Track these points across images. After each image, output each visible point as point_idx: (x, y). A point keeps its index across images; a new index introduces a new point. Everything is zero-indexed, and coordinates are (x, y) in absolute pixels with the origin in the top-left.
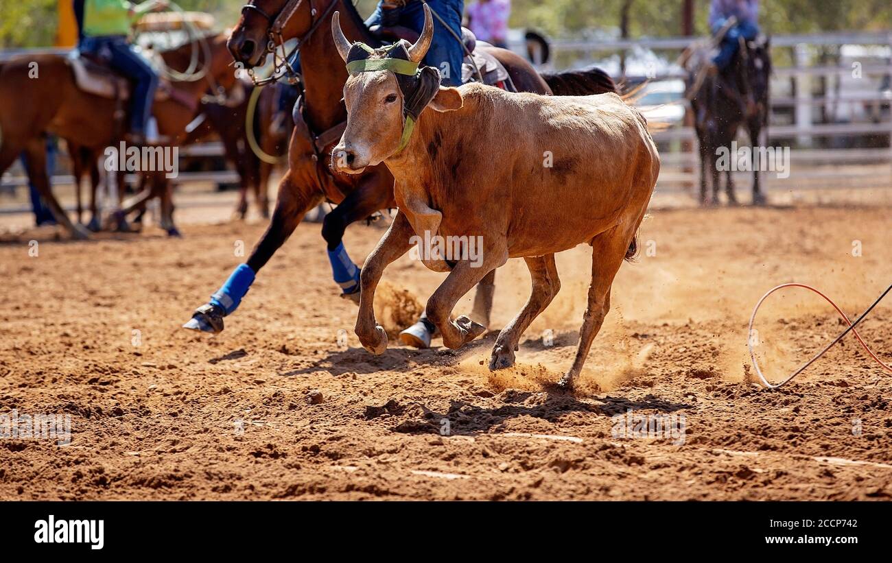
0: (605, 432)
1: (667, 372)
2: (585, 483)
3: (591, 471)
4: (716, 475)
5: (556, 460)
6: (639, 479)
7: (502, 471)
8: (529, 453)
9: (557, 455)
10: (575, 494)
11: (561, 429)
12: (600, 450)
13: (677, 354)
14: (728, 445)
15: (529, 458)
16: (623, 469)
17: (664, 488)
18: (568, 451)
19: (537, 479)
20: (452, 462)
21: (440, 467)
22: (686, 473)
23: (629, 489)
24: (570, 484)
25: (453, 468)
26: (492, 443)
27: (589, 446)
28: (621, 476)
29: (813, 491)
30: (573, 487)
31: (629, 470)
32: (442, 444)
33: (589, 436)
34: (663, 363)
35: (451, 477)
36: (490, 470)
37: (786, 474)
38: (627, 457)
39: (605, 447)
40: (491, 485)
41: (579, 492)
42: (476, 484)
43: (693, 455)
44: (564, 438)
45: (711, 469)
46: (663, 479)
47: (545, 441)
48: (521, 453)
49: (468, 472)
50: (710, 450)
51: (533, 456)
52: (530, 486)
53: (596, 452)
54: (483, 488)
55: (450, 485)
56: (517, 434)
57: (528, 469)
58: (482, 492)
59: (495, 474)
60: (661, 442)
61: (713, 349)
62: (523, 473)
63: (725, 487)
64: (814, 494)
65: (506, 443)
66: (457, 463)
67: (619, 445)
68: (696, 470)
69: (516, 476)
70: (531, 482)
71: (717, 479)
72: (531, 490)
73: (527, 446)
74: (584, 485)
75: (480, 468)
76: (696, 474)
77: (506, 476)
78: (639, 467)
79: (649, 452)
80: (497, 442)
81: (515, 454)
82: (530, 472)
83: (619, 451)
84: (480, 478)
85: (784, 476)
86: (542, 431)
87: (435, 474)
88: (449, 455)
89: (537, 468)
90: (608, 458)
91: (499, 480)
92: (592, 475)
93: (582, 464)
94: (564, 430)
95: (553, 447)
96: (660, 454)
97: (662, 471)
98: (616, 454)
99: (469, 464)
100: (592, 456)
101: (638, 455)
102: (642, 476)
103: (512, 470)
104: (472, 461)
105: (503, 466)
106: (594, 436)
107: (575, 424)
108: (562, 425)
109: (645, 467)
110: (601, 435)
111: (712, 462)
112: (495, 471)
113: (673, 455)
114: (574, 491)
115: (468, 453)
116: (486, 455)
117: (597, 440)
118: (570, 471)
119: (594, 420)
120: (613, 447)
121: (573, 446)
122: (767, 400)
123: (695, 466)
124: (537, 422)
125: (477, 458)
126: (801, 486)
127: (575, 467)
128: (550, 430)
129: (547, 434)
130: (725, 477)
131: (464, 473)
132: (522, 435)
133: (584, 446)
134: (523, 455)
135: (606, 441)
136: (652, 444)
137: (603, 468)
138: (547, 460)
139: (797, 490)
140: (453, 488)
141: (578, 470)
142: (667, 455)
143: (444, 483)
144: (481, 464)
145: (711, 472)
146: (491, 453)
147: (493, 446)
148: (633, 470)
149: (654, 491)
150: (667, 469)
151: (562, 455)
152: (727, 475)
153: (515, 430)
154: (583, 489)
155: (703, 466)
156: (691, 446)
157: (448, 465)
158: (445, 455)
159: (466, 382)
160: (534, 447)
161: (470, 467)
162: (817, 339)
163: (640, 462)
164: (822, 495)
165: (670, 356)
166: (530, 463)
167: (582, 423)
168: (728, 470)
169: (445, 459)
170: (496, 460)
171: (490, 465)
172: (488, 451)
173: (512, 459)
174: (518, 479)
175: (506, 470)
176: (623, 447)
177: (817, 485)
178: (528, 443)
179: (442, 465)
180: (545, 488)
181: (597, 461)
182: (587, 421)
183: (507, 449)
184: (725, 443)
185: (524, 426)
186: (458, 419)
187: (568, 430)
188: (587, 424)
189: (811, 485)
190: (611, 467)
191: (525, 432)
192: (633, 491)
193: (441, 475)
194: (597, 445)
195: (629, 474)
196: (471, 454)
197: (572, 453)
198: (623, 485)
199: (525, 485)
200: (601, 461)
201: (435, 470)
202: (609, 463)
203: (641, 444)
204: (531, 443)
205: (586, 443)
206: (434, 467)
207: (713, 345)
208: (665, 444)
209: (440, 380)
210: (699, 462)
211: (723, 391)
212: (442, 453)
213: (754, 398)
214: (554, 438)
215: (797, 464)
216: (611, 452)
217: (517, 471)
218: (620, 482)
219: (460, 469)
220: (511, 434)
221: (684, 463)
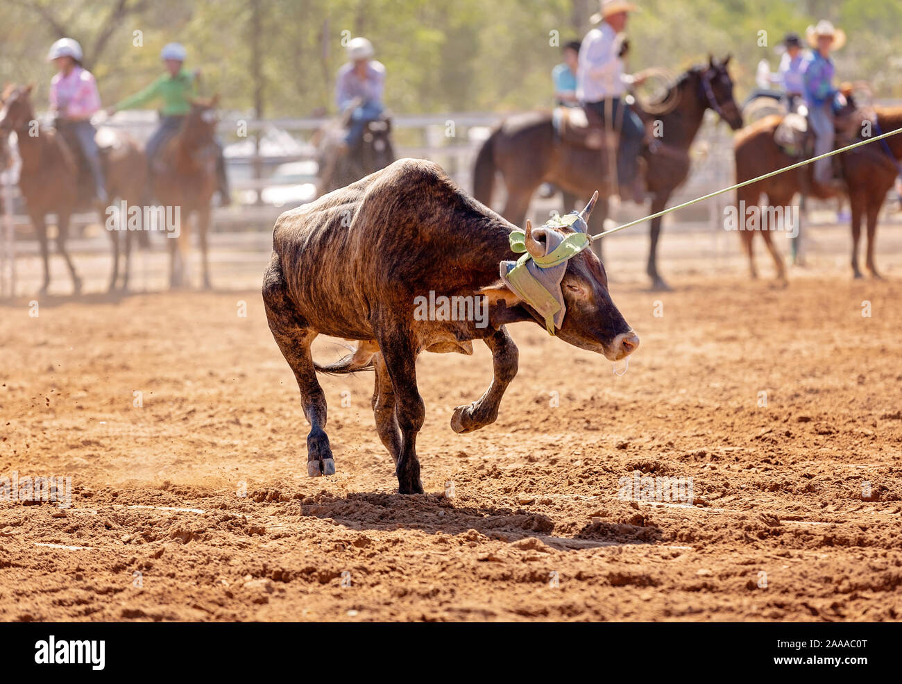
0: (228, 503)
1: (291, 445)
2: (206, 553)
3: (213, 541)
4: (334, 544)
5: (178, 531)
6: (259, 548)
7: (125, 543)
8: (151, 524)
9: (179, 527)
10: (195, 564)
11: (184, 502)
12: (222, 521)
13: (301, 428)
14: (347, 515)
15: (151, 530)
16: (244, 539)
17: (284, 556)
18: (190, 522)
19: (158, 550)
20: (75, 534)
21: (63, 539)
22: (305, 543)
23: (249, 559)
24: (191, 554)
25: (76, 540)
26: (115, 515)
27: (211, 518)
28: (241, 546)
29: (428, 557)
30: (193, 557)
31: (250, 540)
32: (65, 517)
33: (212, 508)
34: (288, 436)
35: (73, 548)
36: (113, 542)
37: (402, 542)
38: (248, 527)
39: (226, 518)
40: (112, 556)
41: (200, 562)
42: (98, 555)
44: (188, 510)
45: (330, 538)
46: (283, 548)
47: (168, 513)
48: (143, 525)
49: (90, 544)
51: (155, 528)
52: (151, 557)
53: (218, 523)
54: (105, 559)
55: (72, 556)
56: (141, 506)
57: (151, 540)
58: (103, 563)
59: (118, 545)
60: (283, 512)
61: (337, 422)
62: (145, 544)
63: (343, 555)
64: (429, 561)
65: (129, 515)
66: (80, 536)
67: (239, 515)
68: (314, 539)
69: (139, 547)
70: (153, 553)
71: (336, 547)
72: (152, 561)
73: (150, 518)
74: (205, 555)
75: (103, 539)
76: (315, 543)
77: (129, 547)
78: (260, 537)
79: (270, 523)
80: (119, 514)
81: (137, 526)
82: (151, 544)
83: (240, 522)
84: (102, 549)
85: (400, 544)
86: (165, 503)
87: (57, 546)
88: (72, 527)
89: (159, 539)
90: (230, 529)
91: (121, 551)
92: (214, 545)
93: (203, 535)
94: (187, 502)
95: (175, 519)
96: (280, 524)
97: (281, 541)
98: (238, 525)
99: (92, 536)
100: (214, 527)
101: (259, 526)
102: (262, 545)
103: (134, 541)
104: (95, 533)
105: (126, 537)
106: (216, 507)
107: (199, 496)
108: (186, 497)
109: (266, 537)
110: (224, 507)
111: (331, 531)
112: (118, 542)
113: (293, 525)
114: (195, 561)
115: (91, 525)
116: (108, 527)
117: (219, 511)
118: (192, 542)
119: (217, 492)
120: (235, 518)
121: (196, 517)
122: (388, 471)
123: (314, 536)
124: (161, 495)
125: (100, 529)
126: (417, 553)
127: (197, 538)
128: (173, 502)
129: (170, 506)
130: (343, 546)
131: (86, 545)
132: (146, 507)
133: (206, 517)
134: (145, 527)
135: (228, 513)
136: (274, 515)
137: (225, 539)
138: (169, 531)
139: (412, 557)
140: (75, 559)
141: (200, 541)
142: (288, 525)
143: (67, 554)
144: (104, 536)
145: (329, 541)
146: (114, 525)
147: (116, 518)
148: (255, 540)
149: (273, 560)
150: (287, 539)
151: (184, 527)
152: (345, 543)
153: (138, 502)
154: (204, 559)
155: (322, 535)
157: (71, 537)
158: (68, 527)
159: (92, 456)
160: (156, 519)
161: (92, 539)
162: (439, 412)
163: (261, 532)
164: (436, 561)
165: (295, 429)
166: (153, 535)
167: (206, 496)
168: (347, 538)
169: (68, 532)
170: (119, 532)
171: (112, 537)
172: (110, 522)
173: (135, 531)
174: (141, 551)
175: (129, 541)
176: (244, 518)
177: (432, 552)
178: (151, 515)
179: (65, 537)
180: (166, 559)
181: (218, 532)
182: (211, 494)
183: (130, 521)
184: (345, 513)
185: (147, 498)
186: (83, 492)
187: (192, 502)
188: (210, 496)
189: (426, 552)
190: (231, 537)
191: (148, 504)
192: (252, 561)
193: (64, 547)
194: (219, 516)
195: (250, 544)
196: (94, 526)
197: (194, 523)
198: (243, 554)
199: (147, 555)
200: (222, 531)
201: (57, 542)
202: (230, 534)
203: (262, 515)
204: (154, 515)
205: (208, 514)
206: (57, 539)
207: (338, 419)
208: (286, 514)
209: (66, 454)
210: (319, 532)
211: (346, 463)
212: (65, 525)
213: (375, 469)
214: (177, 510)
216: (232, 523)
217: (139, 543)
218: (240, 552)
219: (82, 541)
220: (135, 507)
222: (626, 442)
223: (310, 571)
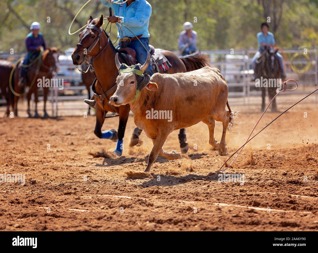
0: (139, 194)
1: (162, 173)
2: (132, 213)
3: (134, 209)
4: (179, 210)
5: (121, 205)
6: (151, 211)
7: (102, 209)
8: (112, 202)
9: (122, 203)
10: (128, 217)
11: (123, 194)
12: (137, 201)
13: (166, 166)
14: (184, 199)
15: (111, 204)
16: (145, 208)
17: (160, 215)
18: (126, 201)
19: (114, 212)
20: (83, 206)
21: (79, 207)
22: (168, 209)
23: (148, 215)
24: (126, 213)
25: (84, 208)
26: (98, 199)
27: (133, 200)
28: (145, 211)
29: (214, 215)
30: (127, 214)
31: (148, 208)
32: (80, 199)
33: (133, 196)
34: (161, 169)
35: (83, 211)
36: (97, 208)
37: (204, 209)
38: (147, 204)
39: (139, 200)
40: (97, 214)
41: (130, 216)
42: (92, 214)
43: (171, 203)
44: (125, 197)
45: (177, 208)
46: (160, 212)
47: (117, 198)
48: (109, 202)
49: (89, 209)
50: (177, 201)
51: (113, 203)
52: (112, 214)
53: (136, 202)
54: (95, 215)
55: (82, 214)
56: (107, 195)
57: (111, 208)
58: (94, 216)
59: (99, 210)
60: (160, 198)
61: (179, 164)
62: (109, 210)
63: (182, 214)
64: (214, 217)
65: (103, 199)
66: (85, 206)
67: (144, 199)
68: (172, 208)
69: (107, 210)
70: (112, 213)
71: (180, 211)
72: (112, 216)
73: (111, 200)
74: (131, 214)
75: (94, 208)
76: (172, 210)
77: (103, 211)
78: (152, 207)
79: (155, 202)
80: (100, 198)
81: (106, 203)
82: (112, 209)
83: (144, 202)
84: (93, 211)
85: (203, 210)
86: (116, 194)
87: (77, 210)
88: (82, 203)
89: (114, 208)
90: (140, 204)
91: (101, 212)
92: (135, 210)
93: (131, 206)
94: (124, 194)
95: (120, 200)
96: (159, 202)
97: (160, 209)
98: (143, 203)
99: (90, 206)
100: (135, 203)
101: (151, 203)
102: (153, 210)
103: (105, 208)
104: (91, 205)
105: (102, 207)
106: (135, 196)
107: (129, 192)
108: (124, 192)
109: (154, 207)
110: (138, 196)
111: (178, 205)
112: (99, 209)
113: (164, 203)
114: (128, 216)
115: (89, 202)
116: (96, 203)
117: (136, 198)
118: (126, 209)
119: (135, 190)
120: (142, 200)
121: (128, 200)
122: (198, 183)
123: (171, 207)
124: (115, 191)
125: (93, 204)
126: (210, 214)
127: (128, 207)
128: (119, 194)
129: (118, 195)
130: (182, 211)
131: (88, 210)
132: (109, 196)
133: (132, 200)
134: (109, 203)
135: (139, 198)
136: (156, 199)
137: (139, 208)
138: (118, 205)
139: (208, 215)
140: (84, 215)
141: (129, 208)
142: (162, 203)
143: (80, 213)
144: (94, 206)
145: (177, 209)
146: (98, 202)
147: (98, 200)
148: (149, 208)
149: (157, 216)
150: (161, 208)
151: (123, 203)
152: (183, 210)
153: (106, 194)
154: (131, 215)
155: (175, 206)
156: (170, 200)
157: (82, 207)
158: (81, 203)
159: (89, 176)
160: (113, 200)
161: (90, 207)
162: (216, 161)
163: (152, 205)
164: (217, 217)
165: (163, 167)
166: (112, 206)
167: (131, 192)
168: (184, 208)
169: (81, 205)
170: (100, 205)
171: (97, 207)
172: (96, 201)
173: (105, 205)
174: (108, 212)
175: (103, 208)
176: (146, 200)
177: (215, 213)
178: (111, 199)
179: (80, 207)
180: (117, 215)
181: (136, 205)
182: (133, 191)
183: (104, 201)
184: (183, 198)
185: (110, 192)
186: (86, 190)
187: (126, 194)
188: (133, 192)
189: (213, 213)
191: (110, 195)
192: (149, 216)
193: (79, 210)
194: (136, 199)
195: (148, 210)
196: (90, 203)
197: (127, 202)
198: (145, 214)
199: (110, 214)
200: (138, 205)
201: (77, 208)
202: (141, 206)
203: (152, 199)
204: (112, 199)
205: (132, 199)
206: (77, 207)
207: (179, 163)
208: (161, 199)
209: (79, 176)
210: (173, 205)
211: (182, 180)
212: (80, 202)
213: (193, 182)
214: (121, 197)
215: (208, 206)
216: (141, 202)
217: (107, 209)
218: (145, 213)
219: (86, 208)
220: (105, 196)
221: (168, 206)
222: (286, 173)
223: (170, 220)
